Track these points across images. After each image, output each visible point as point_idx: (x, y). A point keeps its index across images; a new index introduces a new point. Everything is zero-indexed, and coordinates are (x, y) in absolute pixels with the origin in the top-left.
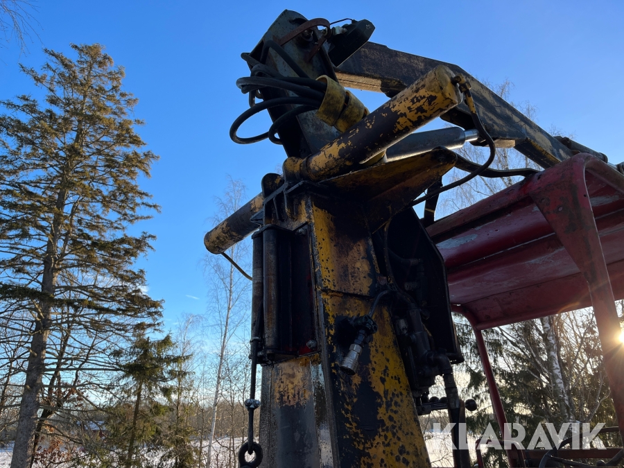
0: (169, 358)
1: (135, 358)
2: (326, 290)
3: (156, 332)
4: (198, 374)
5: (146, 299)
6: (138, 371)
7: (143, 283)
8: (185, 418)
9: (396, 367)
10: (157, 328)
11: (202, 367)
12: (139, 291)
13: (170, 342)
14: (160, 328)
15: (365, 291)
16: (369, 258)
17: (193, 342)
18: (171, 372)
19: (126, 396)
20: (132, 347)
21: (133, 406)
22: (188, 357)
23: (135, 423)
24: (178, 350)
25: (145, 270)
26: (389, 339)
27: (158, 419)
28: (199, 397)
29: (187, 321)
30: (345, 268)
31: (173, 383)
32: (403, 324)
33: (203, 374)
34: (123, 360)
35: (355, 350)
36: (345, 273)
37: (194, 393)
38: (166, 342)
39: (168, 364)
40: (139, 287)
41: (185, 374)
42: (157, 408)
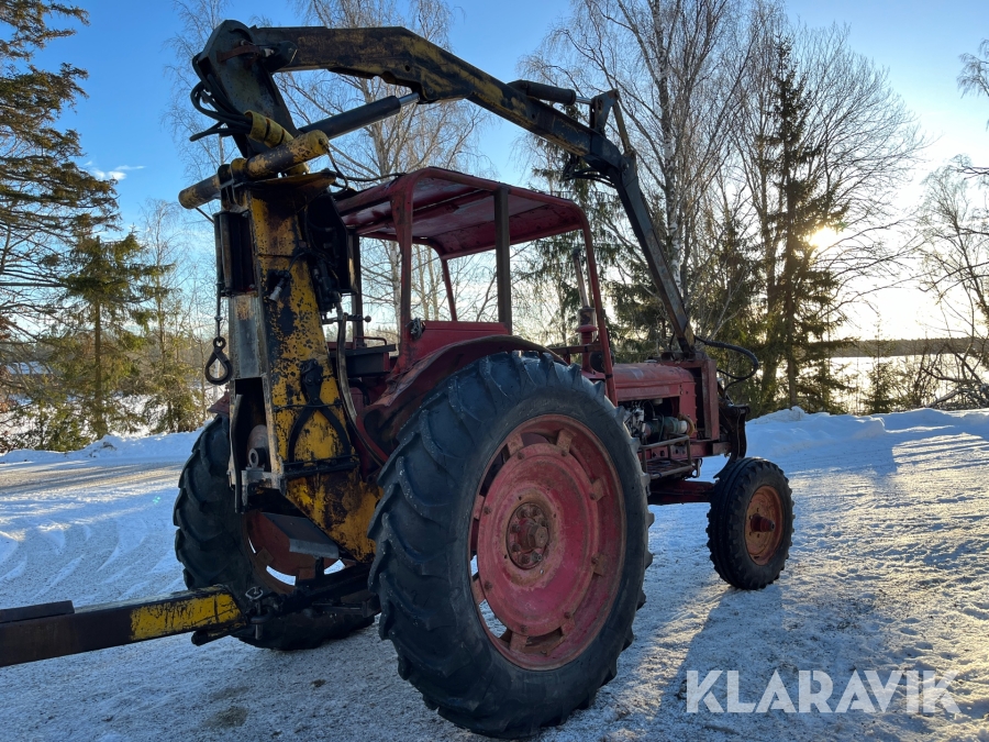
0: (136, 269)
1: (80, 268)
2: (261, 255)
3: (109, 229)
4: (187, 291)
5: (86, 179)
6: (91, 287)
7: (76, 153)
8: (175, 352)
9: (309, 297)
10: (111, 223)
11: (191, 282)
12: (72, 165)
13: (136, 245)
14: (116, 223)
15: (290, 252)
16: (294, 230)
17: (172, 244)
18: (143, 289)
19: (77, 322)
20: (72, 252)
21: (93, 335)
22: (167, 268)
23: (98, 360)
24: (150, 256)
25: (78, 132)
26: (307, 280)
27: (132, 355)
28: (192, 324)
29: (158, 212)
30: (275, 240)
31: (149, 305)
32: (316, 272)
33: (195, 292)
34: (62, 270)
35: (278, 290)
36: (274, 243)
37: (183, 318)
38: (129, 244)
39: (137, 277)
40: (72, 159)
41: (166, 291)
42: (129, 341)
